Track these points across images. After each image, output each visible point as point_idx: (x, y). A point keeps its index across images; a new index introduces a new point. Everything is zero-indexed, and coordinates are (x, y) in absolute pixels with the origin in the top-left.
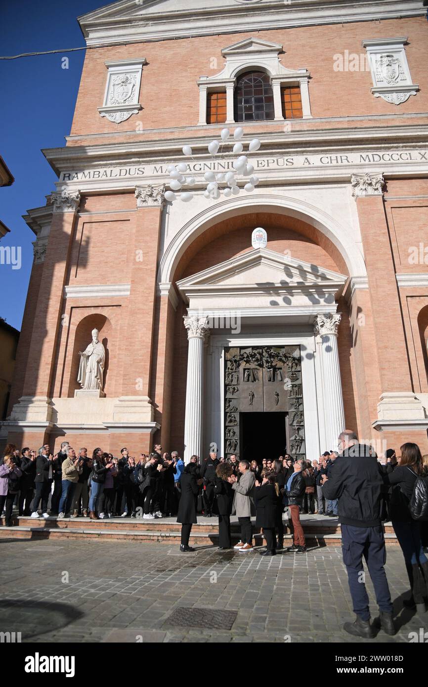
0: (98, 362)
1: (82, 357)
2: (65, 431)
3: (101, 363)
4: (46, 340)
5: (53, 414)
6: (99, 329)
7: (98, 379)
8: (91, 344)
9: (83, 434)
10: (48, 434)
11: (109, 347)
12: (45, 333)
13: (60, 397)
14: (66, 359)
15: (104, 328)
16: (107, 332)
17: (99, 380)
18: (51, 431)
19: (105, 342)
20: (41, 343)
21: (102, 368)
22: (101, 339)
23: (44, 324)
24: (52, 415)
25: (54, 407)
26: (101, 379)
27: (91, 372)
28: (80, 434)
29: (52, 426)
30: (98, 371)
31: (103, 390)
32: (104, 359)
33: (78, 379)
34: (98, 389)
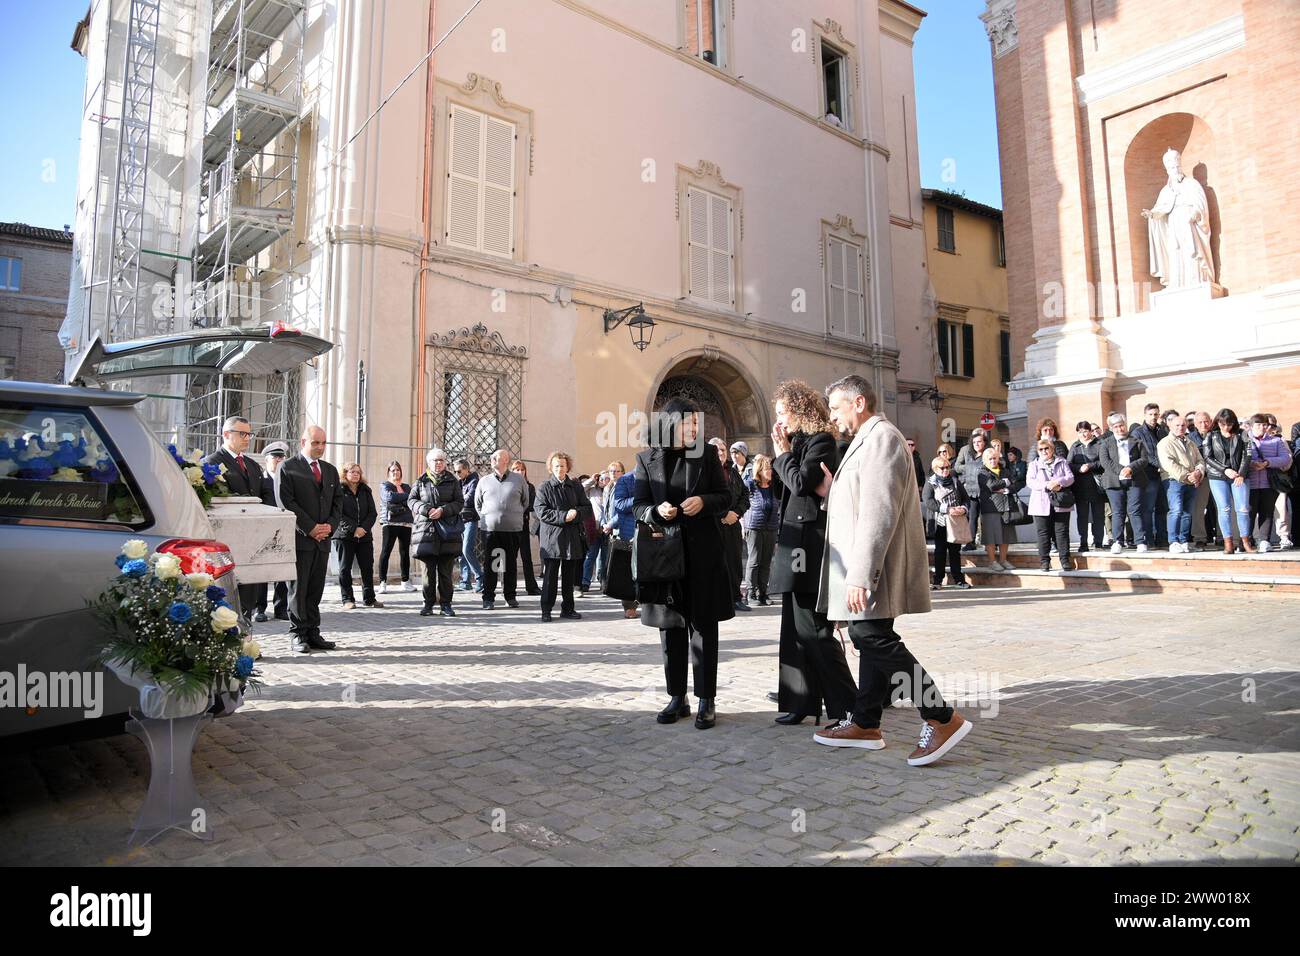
0: (1194, 223)
1: (1150, 220)
2: (1143, 382)
3: (1201, 223)
4: (1063, 204)
5: (1110, 352)
6: (1180, 148)
7: (1200, 259)
8: (1166, 188)
9: (1186, 385)
10: (1108, 393)
11: (1212, 181)
12: (1059, 189)
13: (1119, 315)
14: (1116, 232)
15: (1193, 142)
16: (1201, 149)
17: (1204, 261)
18: (1113, 387)
19: (1200, 173)
20: (1054, 212)
21: (1207, 234)
22: (1189, 171)
23: (1051, 172)
24: (1109, 355)
25: (1109, 337)
26: (1207, 259)
27: (1179, 247)
28: (1181, 385)
29: (1113, 376)
30: (1197, 239)
31: (1217, 281)
32: (1207, 211)
33: (1153, 270)
34: (1205, 280)
